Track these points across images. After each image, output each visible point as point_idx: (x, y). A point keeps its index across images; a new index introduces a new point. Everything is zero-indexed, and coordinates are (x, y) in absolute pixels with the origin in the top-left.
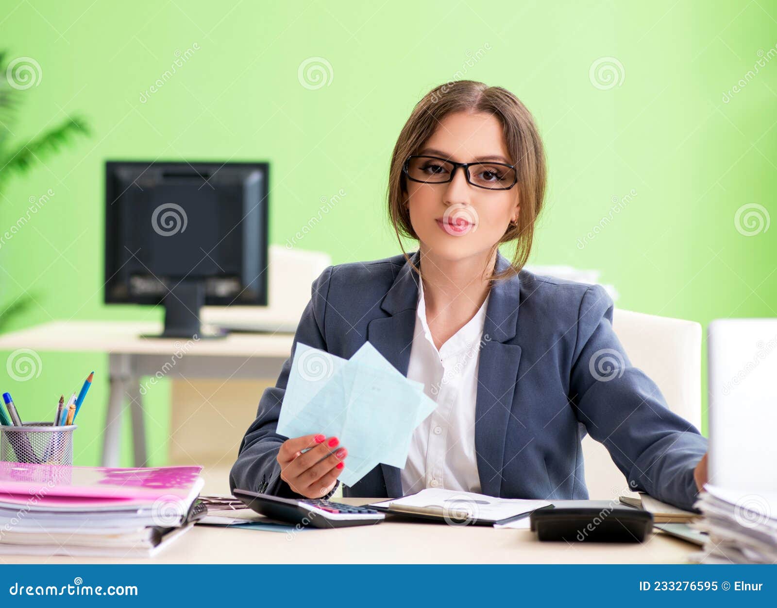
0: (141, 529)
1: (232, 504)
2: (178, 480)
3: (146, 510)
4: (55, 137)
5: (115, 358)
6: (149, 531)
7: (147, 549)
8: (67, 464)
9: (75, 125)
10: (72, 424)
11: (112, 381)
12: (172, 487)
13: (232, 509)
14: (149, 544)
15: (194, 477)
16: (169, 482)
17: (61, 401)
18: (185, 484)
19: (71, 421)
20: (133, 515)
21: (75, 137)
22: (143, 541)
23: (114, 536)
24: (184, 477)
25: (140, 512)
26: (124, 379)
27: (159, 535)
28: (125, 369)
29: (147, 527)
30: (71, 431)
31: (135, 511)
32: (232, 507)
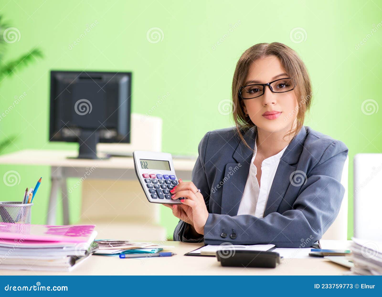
0: (65, 257)
1: (111, 244)
2: (83, 232)
3: (67, 247)
4: (26, 58)
5: (54, 168)
6: (69, 258)
7: (68, 267)
8: (28, 223)
9: (36, 53)
10: (31, 203)
11: (53, 180)
12: (80, 236)
13: (111, 247)
14: (69, 265)
15: (91, 230)
16: (79, 233)
17: (27, 190)
18: (87, 234)
19: (30, 201)
20: (61, 250)
21: (36, 58)
22: (66, 263)
23: (51, 261)
24: (86, 231)
25: (64, 249)
26: (58, 179)
27: (74, 260)
28: (59, 174)
29: (68, 256)
30: (30, 206)
31: (62, 248)
32: (111, 245)
